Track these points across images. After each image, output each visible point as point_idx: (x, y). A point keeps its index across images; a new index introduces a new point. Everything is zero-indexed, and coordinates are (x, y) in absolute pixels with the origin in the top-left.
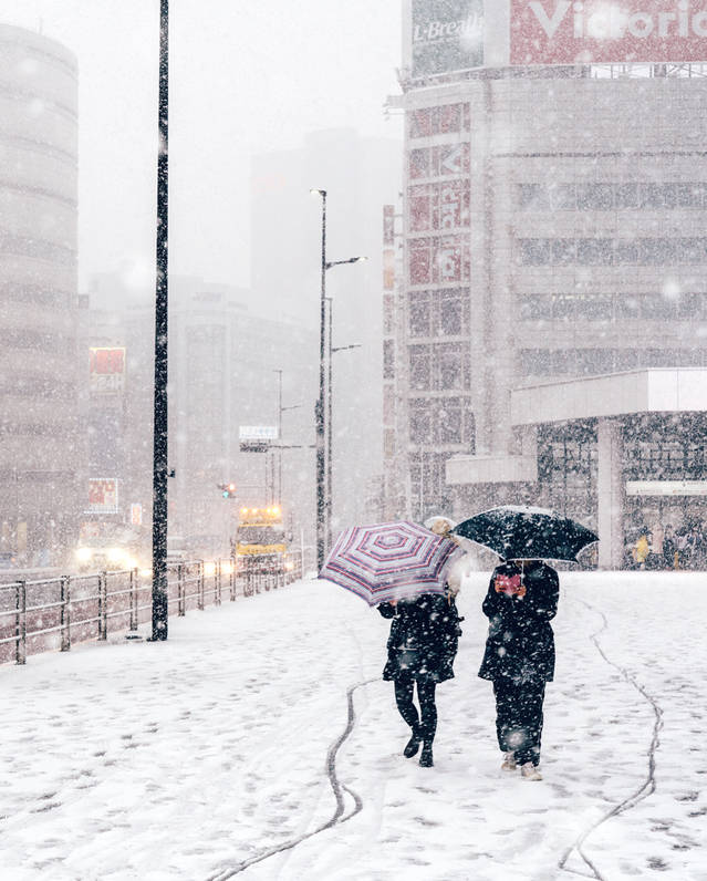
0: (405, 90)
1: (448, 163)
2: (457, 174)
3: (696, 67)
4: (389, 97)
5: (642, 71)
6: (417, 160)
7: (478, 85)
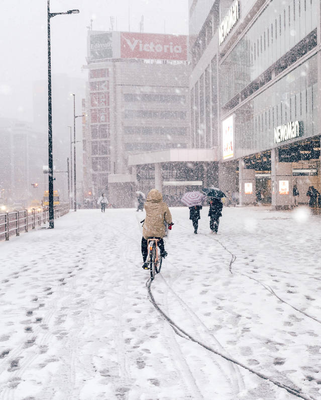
0: (88, 64)
1: (103, 86)
2: (105, 90)
3: (175, 61)
4: (84, 66)
5: (159, 62)
6: (93, 85)
7: (111, 63)
